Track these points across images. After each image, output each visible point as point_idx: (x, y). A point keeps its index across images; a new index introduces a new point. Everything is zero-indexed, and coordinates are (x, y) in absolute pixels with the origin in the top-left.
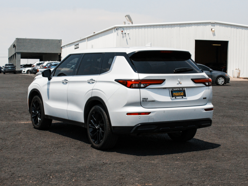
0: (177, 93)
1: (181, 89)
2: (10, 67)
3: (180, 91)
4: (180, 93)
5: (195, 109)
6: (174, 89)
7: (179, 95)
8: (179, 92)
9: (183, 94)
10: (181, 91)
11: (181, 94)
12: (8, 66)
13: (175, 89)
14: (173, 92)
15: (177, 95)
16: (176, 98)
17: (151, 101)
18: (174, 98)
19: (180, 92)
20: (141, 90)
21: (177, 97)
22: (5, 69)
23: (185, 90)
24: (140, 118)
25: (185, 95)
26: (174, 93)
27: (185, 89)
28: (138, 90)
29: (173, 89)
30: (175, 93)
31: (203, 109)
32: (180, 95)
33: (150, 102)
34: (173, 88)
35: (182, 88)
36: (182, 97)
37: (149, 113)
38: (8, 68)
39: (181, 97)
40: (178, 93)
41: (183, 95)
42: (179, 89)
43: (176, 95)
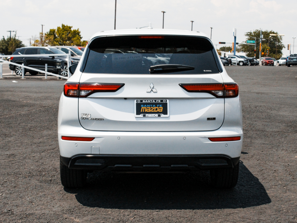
0: (150, 108)
1: (159, 101)
2: (295, 58)
3: (156, 104)
4: (155, 108)
5: (185, 138)
6: (144, 101)
7: (153, 111)
8: (154, 106)
9: (162, 109)
10: (159, 104)
11: (158, 110)
12: (293, 57)
13: (146, 101)
14: (142, 106)
15: (150, 111)
16: (144, 116)
17: (96, 119)
18: (141, 116)
19: (156, 106)
20: (81, 100)
21: (147, 115)
22: (289, 60)
23: (167, 104)
24: (77, 146)
25: (165, 112)
26: (142, 108)
27: (168, 101)
28: (76, 99)
29: (141, 101)
30: (146, 108)
31: (205, 137)
32: (155, 111)
33: (95, 121)
34: (141, 99)
35: (162, 99)
36: (159, 116)
37: (91, 139)
38: (293, 59)
39: (157, 115)
40: (152, 108)
41: (162, 111)
42: (154, 101)
43: (146, 110)
